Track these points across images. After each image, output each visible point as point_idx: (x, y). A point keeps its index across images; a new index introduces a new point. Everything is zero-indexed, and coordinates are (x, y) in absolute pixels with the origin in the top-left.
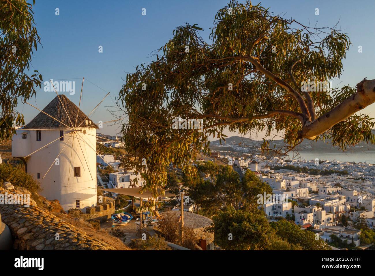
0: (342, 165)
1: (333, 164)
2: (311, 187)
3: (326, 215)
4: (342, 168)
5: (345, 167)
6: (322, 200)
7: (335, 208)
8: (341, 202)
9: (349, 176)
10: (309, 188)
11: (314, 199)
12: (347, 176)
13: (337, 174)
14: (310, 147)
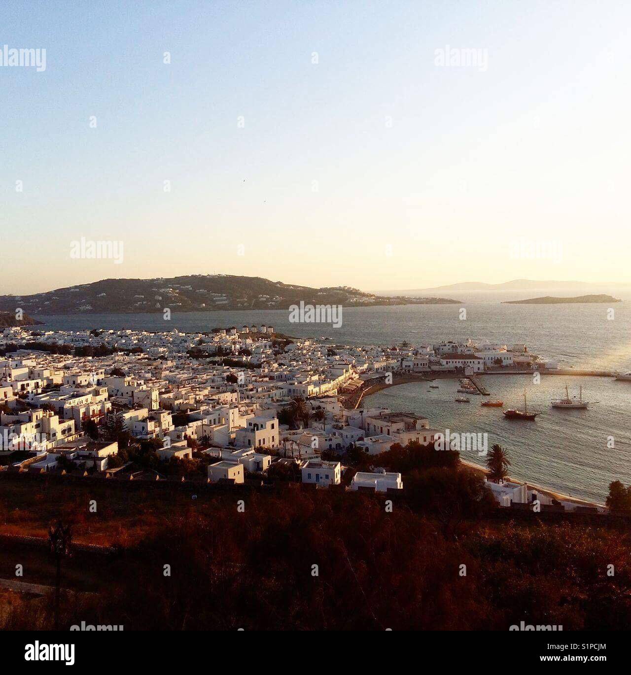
0: (135, 337)
1: (119, 336)
2: (51, 378)
3: (60, 422)
4: (135, 342)
5: (139, 340)
6: (60, 398)
7: (82, 410)
8: (98, 398)
9: (142, 355)
10: (47, 378)
11: (48, 398)
12: (138, 355)
13: (123, 353)
14: (89, 307)
